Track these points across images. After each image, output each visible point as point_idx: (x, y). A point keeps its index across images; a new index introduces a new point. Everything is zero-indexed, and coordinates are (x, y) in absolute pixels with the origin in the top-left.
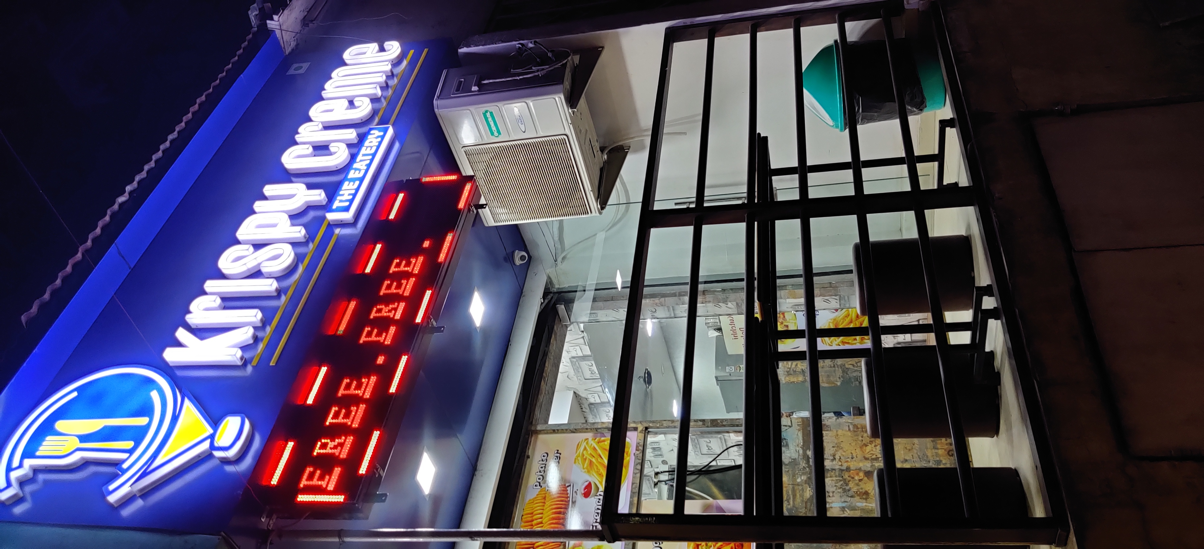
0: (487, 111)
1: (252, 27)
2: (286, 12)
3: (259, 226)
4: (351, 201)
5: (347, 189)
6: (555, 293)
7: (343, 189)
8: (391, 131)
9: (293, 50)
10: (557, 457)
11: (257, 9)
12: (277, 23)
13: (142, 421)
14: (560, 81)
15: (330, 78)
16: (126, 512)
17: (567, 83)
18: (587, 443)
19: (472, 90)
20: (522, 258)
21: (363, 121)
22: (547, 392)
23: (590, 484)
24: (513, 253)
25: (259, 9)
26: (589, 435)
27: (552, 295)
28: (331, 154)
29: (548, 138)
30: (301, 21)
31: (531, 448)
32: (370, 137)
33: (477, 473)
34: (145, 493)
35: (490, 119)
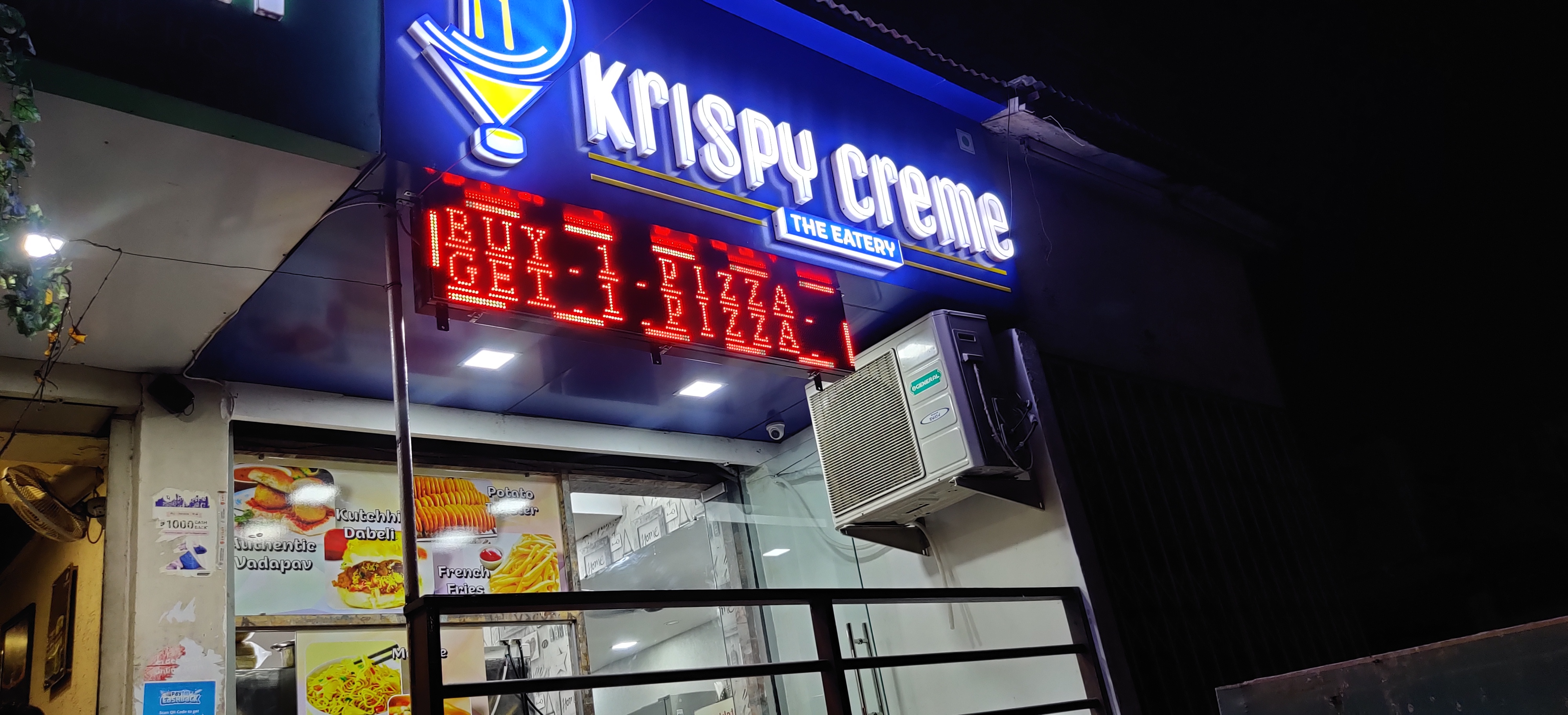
0: (939, 374)
1: (1007, 81)
2: (1033, 117)
3: (759, 133)
4: (802, 234)
5: (817, 227)
6: (738, 478)
7: (816, 222)
8: (896, 265)
9: (989, 130)
10: (530, 511)
11: (1030, 84)
12: (1017, 110)
13: (509, 44)
14: (989, 461)
15: (956, 183)
16: (402, 42)
17: (988, 470)
18: (550, 547)
19: (964, 354)
20: (775, 433)
21: (907, 229)
22: (612, 485)
23: (498, 558)
24: (781, 421)
25: (1032, 86)
26: (560, 549)
27: (736, 475)
28: (859, 198)
29: (918, 453)
30: (1027, 135)
31: (539, 476)
32: (886, 242)
33: (500, 415)
34: (426, 61)
35: (931, 379)
